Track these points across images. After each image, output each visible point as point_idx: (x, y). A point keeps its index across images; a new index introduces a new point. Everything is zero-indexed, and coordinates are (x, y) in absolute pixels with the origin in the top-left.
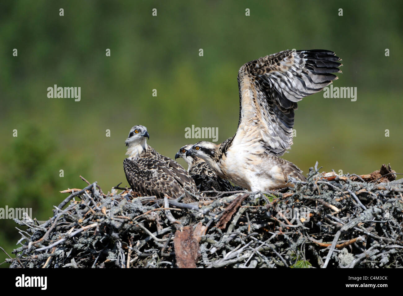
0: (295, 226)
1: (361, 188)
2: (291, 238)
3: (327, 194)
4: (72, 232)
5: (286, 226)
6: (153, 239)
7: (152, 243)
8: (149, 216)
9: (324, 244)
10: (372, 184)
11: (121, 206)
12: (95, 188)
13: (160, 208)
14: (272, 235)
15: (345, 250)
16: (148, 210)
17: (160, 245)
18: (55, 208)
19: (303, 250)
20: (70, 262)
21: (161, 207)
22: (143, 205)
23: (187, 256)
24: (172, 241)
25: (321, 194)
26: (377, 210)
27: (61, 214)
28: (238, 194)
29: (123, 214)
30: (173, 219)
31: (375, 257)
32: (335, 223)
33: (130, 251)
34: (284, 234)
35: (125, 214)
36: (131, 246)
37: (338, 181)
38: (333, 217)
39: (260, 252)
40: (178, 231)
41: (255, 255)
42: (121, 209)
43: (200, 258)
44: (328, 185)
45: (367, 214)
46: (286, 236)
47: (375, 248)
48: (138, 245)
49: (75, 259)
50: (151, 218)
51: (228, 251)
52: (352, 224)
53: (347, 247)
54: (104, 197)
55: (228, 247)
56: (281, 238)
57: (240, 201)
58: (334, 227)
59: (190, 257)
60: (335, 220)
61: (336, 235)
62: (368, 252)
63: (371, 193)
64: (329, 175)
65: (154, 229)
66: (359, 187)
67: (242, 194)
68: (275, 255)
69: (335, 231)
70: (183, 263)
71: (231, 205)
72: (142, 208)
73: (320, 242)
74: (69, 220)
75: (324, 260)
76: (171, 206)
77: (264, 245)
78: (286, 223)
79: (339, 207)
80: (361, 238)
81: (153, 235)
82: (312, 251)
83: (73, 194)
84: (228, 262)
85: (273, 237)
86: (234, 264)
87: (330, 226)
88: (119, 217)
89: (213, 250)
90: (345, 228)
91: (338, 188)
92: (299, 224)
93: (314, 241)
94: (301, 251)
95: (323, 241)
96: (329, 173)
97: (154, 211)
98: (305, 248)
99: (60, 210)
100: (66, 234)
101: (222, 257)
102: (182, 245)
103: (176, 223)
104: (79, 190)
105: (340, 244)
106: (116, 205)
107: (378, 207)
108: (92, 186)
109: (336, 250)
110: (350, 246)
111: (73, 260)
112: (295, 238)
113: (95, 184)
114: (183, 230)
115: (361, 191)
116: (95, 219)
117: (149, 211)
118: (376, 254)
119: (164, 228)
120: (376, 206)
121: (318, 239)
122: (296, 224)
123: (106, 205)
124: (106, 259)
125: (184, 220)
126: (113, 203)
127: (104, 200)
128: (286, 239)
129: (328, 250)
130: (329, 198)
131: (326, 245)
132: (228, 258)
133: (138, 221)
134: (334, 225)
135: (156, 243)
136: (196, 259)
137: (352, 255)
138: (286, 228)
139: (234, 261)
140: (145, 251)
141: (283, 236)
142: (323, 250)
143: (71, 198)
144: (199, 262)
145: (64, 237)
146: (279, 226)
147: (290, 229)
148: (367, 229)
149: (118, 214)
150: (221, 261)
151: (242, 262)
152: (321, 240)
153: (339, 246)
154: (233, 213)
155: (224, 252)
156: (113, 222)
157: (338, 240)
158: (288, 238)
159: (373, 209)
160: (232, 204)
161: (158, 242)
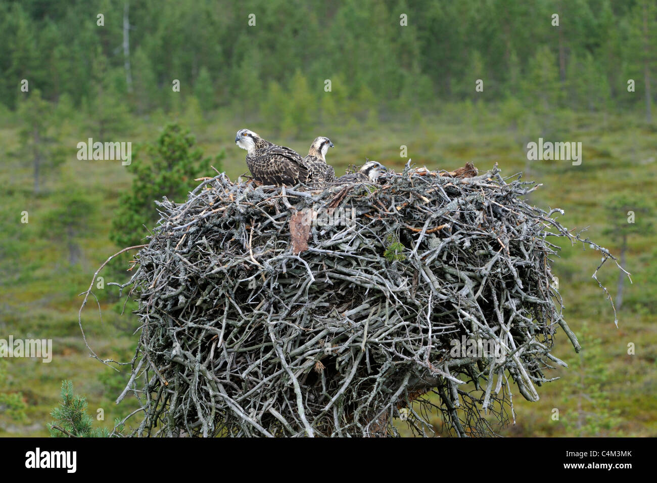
0: (392, 213)
1: (448, 183)
2: (388, 223)
3: (419, 187)
4: (204, 214)
5: (385, 213)
6: (271, 222)
7: (270, 225)
8: (269, 202)
9: (415, 230)
10: (458, 179)
11: (246, 193)
12: (223, 177)
13: (279, 196)
14: (372, 220)
15: (434, 235)
16: (268, 197)
17: (277, 227)
18: (190, 194)
19: (398, 234)
20: (202, 239)
21: (279, 194)
22: (264, 192)
23: (300, 237)
24: (288, 223)
25: (414, 186)
26: (461, 201)
27: (195, 198)
28: (345, 185)
29: (247, 200)
30: (289, 205)
31: (459, 241)
32: (425, 211)
33: (252, 230)
34: (382, 219)
35: (249, 200)
36: (253, 227)
37: (429, 176)
38: (424, 207)
39: (362, 235)
40: (293, 216)
41: (358, 237)
42: (245, 196)
43: (311, 238)
44: (420, 179)
45: (453, 205)
46: (384, 222)
47: (459, 234)
48: (259, 226)
49: (206, 237)
50: (271, 203)
51: (335, 233)
52: (440, 212)
53: (436, 233)
54: (232, 186)
55: (335, 230)
56: (379, 223)
57: (346, 191)
58: (424, 215)
59: (303, 237)
60: (426, 209)
61: (426, 222)
62: (454, 237)
63: (456, 187)
64: (421, 170)
65: (273, 213)
66: (446, 181)
67: (347, 185)
68: (374, 238)
69: (426, 218)
70: (297, 243)
71: (338, 194)
72: (263, 195)
73: (412, 228)
74: (202, 204)
75: (416, 243)
76: (288, 193)
77: (365, 229)
78: (384, 210)
79: (429, 198)
80: (447, 225)
81: (272, 219)
82: (405, 235)
83: (205, 181)
84: (335, 242)
85: (373, 221)
86: (340, 244)
87: (422, 214)
88: (244, 203)
89: (323, 233)
90: (434, 216)
91: (428, 182)
92: (396, 212)
93: (408, 226)
94: (397, 235)
95: (415, 227)
96: (421, 169)
97: (274, 198)
98: (400, 232)
99: (195, 195)
100: (199, 215)
101: (330, 238)
102: (297, 228)
103: (291, 208)
104: (211, 179)
105: (429, 229)
106: (241, 192)
107: (462, 199)
108: (221, 176)
109: (426, 235)
110: (438, 232)
111: (204, 238)
112: (391, 223)
113: (223, 174)
114: (298, 215)
115: (448, 185)
116: (224, 204)
117: (270, 198)
118: (460, 239)
119: (281, 212)
120: (461, 198)
121: (411, 225)
122: (393, 211)
123: (233, 191)
124: (232, 238)
125: (299, 206)
126: (238, 190)
127: (231, 187)
128: (384, 224)
129: (419, 235)
130: (422, 190)
131: (417, 230)
132: (336, 239)
133: (260, 207)
134: (425, 213)
135: (274, 225)
136: (308, 239)
137: (439, 239)
138: (384, 215)
139: (341, 241)
140: (265, 232)
141: (382, 221)
142: (414, 235)
143: (203, 185)
144: (310, 242)
145: (198, 218)
146: (378, 213)
147: (388, 216)
148: (453, 217)
149: (244, 200)
150: (329, 242)
151: (347, 242)
152: (414, 226)
153: (429, 231)
154: (340, 201)
155: (332, 234)
156: (238, 208)
157: (428, 226)
158: (386, 223)
159: (458, 201)
160: (340, 193)
161: (277, 224)
